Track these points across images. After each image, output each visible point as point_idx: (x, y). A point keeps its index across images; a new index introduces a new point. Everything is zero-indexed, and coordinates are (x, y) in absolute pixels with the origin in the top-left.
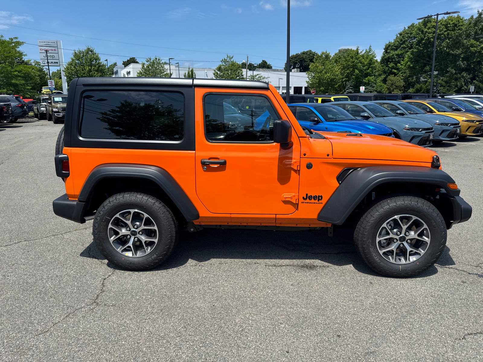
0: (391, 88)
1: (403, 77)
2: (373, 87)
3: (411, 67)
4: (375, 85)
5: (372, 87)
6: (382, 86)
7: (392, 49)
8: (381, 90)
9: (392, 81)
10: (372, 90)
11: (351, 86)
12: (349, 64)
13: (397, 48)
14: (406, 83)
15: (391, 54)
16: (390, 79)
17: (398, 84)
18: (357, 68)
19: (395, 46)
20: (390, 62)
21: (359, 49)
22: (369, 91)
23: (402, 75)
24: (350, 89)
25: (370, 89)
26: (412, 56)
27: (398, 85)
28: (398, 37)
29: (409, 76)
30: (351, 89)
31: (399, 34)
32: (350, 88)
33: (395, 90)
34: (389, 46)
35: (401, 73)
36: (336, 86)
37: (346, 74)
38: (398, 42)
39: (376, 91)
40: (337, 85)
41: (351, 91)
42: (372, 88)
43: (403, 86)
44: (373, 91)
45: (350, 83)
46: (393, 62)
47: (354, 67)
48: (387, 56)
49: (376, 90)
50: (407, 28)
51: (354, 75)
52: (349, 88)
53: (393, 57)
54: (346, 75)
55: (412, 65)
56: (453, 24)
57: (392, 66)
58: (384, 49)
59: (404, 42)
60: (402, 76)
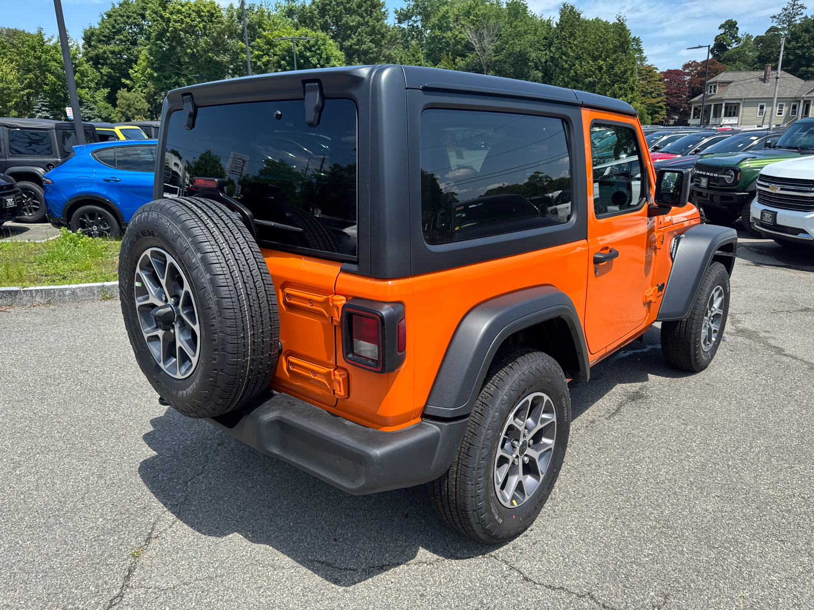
0: (128, 112)
1: (144, 93)
2: (92, 109)
3: (154, 77)
4: (94, 106)
5: (90, 109)
6: (108, 108)
7: (100, 41)
8: (110, 115)
9: (127, 100)
10: (90, 115)
11: (43, 105)
12: (28, 62)
13: (108, 40)
14: (152, 106)
15: (101, 51)
16: (122, 96)
17: (139, 105)
18: (51, 70)
19: (104, 36)
20: (103, 65)
21: (43, 33)
22: (86, 116)
23: (140, 89)
24: (43, 111)
25: (87, 113)
26: (152, 58)
27: (141, 108)
28: (105, 19)
29: (155, 94)
30: (45, 112)
31: (106, 14)
32: (43, 108)
33: (136, 116)
34: (93, 34)
35: (140, 87)
36: (10, 104)
37: (28, 80)
38: (109, 29)
39: (100, 117)
40: (13, 103)
41: (48, 115)
42: (90, 111)
43: (149, 110)
44: (93, 117)
45: (41, 100)
46: (107, 64)
47: (43, 68)
48: (94, 53)
49: (98, 114)
50: (117, 6)
51: (47, 85)
52: (40, 109)
53: (106, 56)
54: (28, 83)
55: (156, 75)
56: (208, 11)
57: (108, 72)
58: (84, 39)
59: (119, 31)
60: (142, 92)
